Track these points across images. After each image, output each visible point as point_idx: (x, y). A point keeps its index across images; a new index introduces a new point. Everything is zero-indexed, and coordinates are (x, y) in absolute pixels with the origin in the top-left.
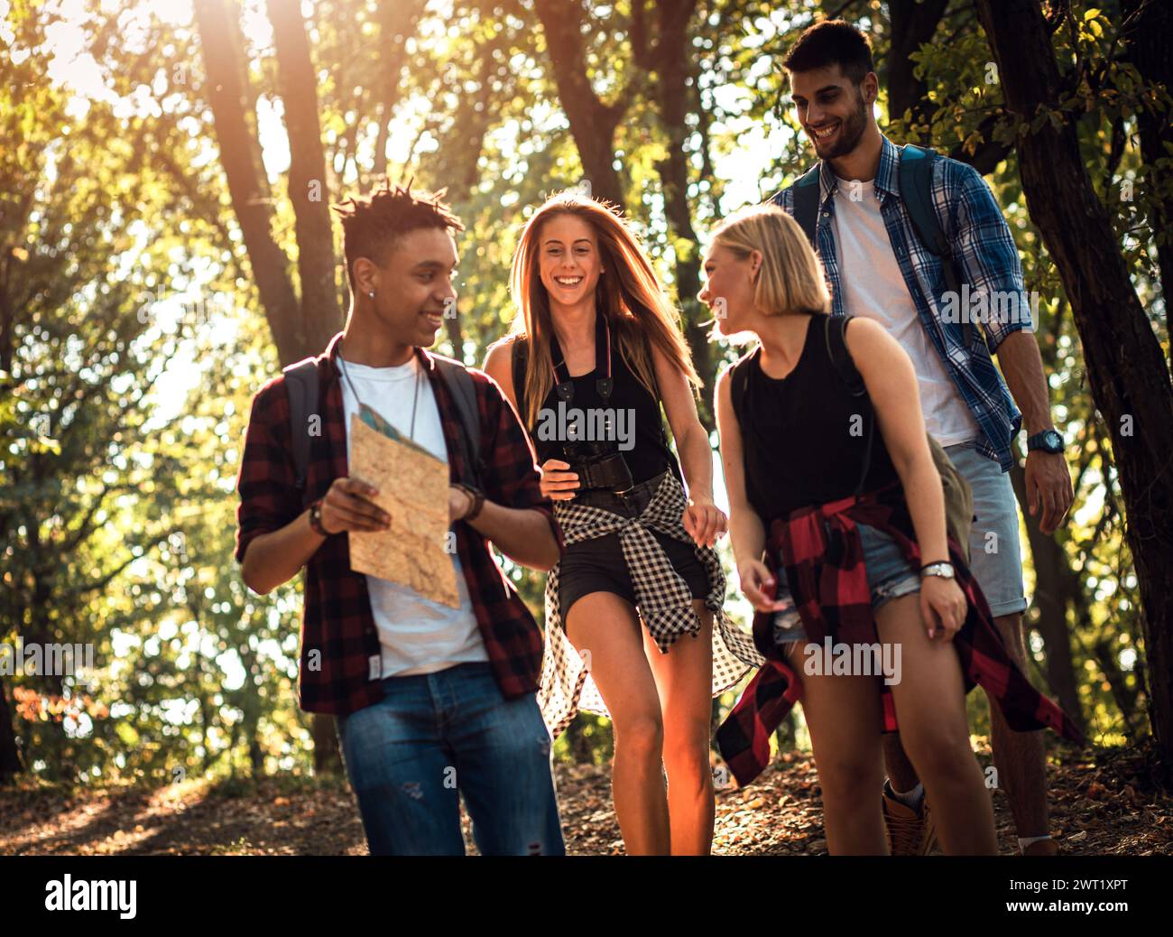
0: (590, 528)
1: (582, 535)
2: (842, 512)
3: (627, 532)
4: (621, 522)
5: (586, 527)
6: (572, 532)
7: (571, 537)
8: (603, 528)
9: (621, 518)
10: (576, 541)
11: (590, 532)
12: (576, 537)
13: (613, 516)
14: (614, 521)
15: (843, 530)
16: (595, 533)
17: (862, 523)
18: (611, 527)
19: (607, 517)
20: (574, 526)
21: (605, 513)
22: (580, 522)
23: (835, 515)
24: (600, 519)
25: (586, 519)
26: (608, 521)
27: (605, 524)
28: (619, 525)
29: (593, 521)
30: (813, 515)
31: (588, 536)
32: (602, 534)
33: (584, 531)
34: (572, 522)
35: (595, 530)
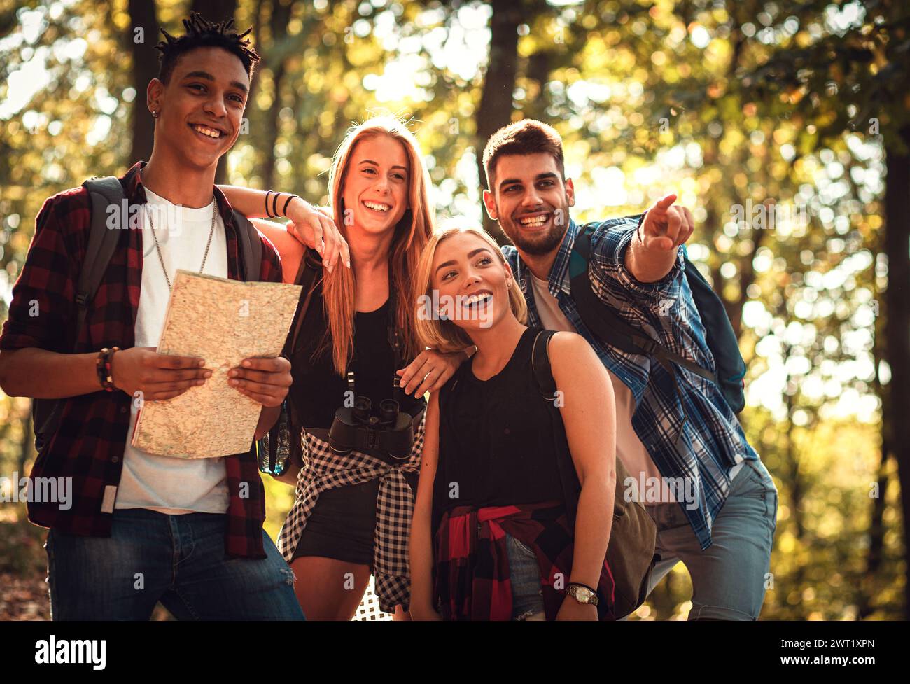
0: (351, 474)
1: (342, 481)
2: (494, 520)
3: (389, 479)
4: (384, 468)
5: (346, 472)
6: (331, 476)
7: (329, 481)
8: (364, 474)
9: (383, 464)
10: (334, 487)
11: (350, 479)
12: (335, 483)
13: (375, 461)
14: (377, 467)
15: (492, 538)
16: (356, 480)
17: (511, 535)
18: (373, 473)
19: (369, 462)
20: (332, 470)
21: (367, 457)
22: (339, 467)
23: (488, 521)
24: (361, 465)
25: (346, 464)
26: (370, 466)
27: (367, 470)
28: (382, 471)
29: (355, 466)
30: (468, 515)
31: (349, 483)
32: (364, 481)
33: (344, 477)
34: (331, 465)
35: (357, 476)
